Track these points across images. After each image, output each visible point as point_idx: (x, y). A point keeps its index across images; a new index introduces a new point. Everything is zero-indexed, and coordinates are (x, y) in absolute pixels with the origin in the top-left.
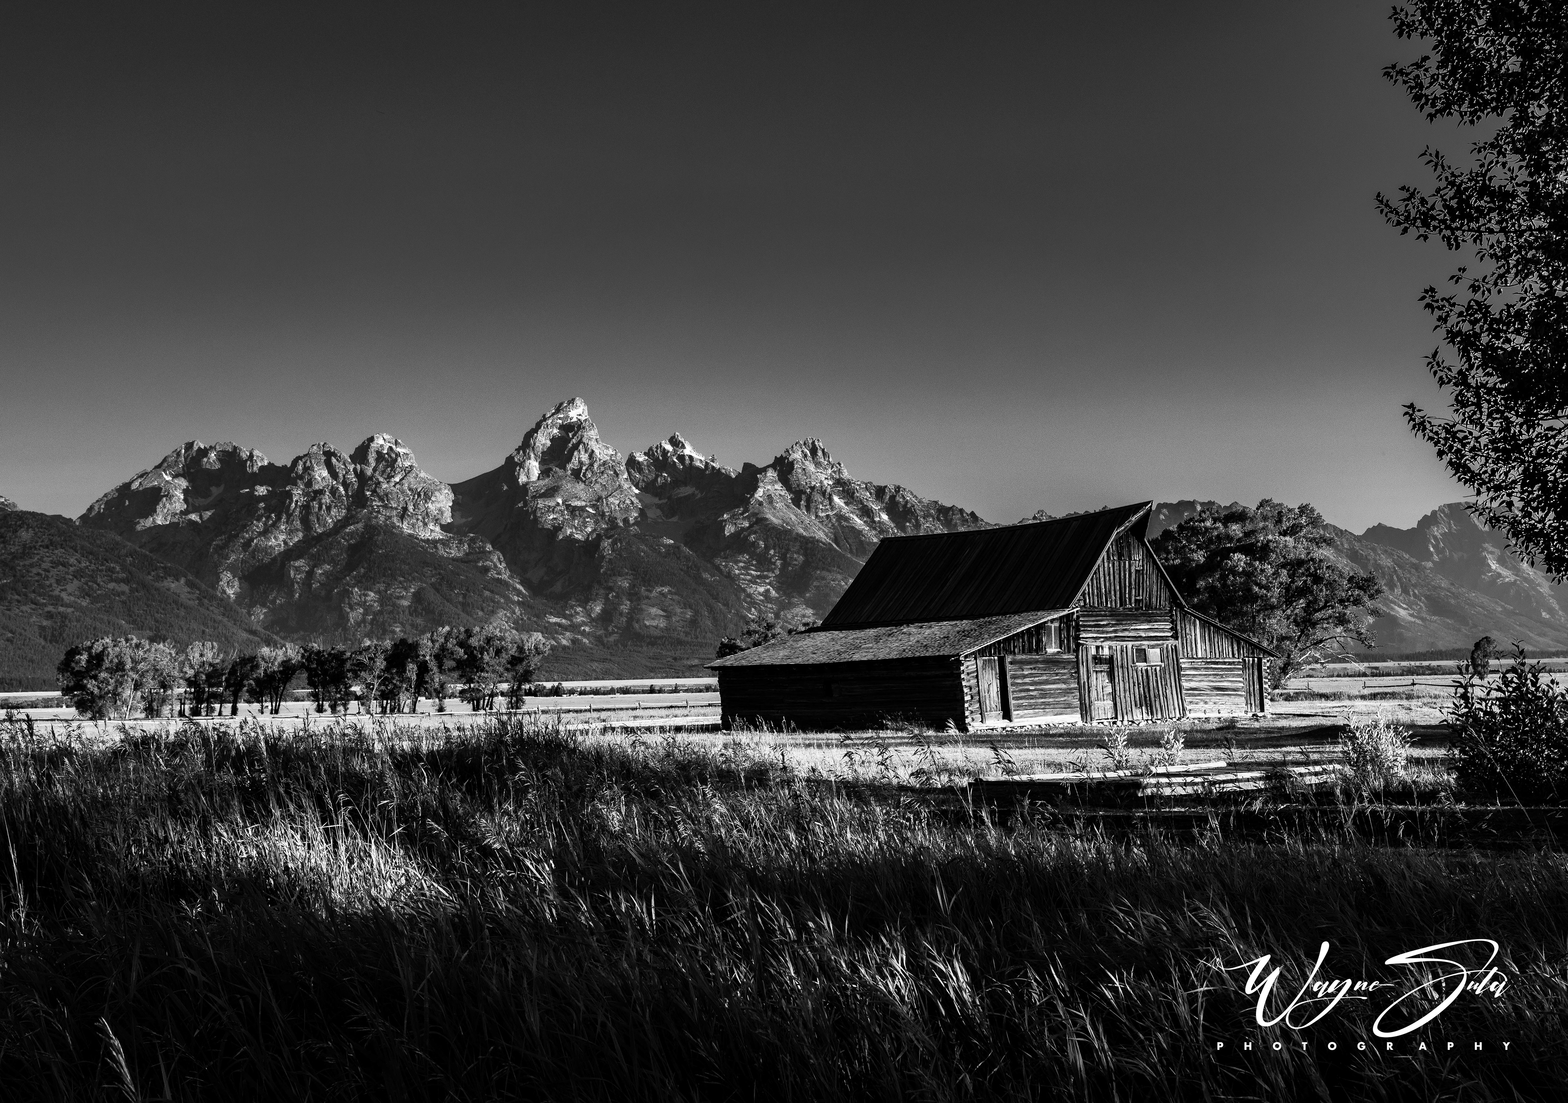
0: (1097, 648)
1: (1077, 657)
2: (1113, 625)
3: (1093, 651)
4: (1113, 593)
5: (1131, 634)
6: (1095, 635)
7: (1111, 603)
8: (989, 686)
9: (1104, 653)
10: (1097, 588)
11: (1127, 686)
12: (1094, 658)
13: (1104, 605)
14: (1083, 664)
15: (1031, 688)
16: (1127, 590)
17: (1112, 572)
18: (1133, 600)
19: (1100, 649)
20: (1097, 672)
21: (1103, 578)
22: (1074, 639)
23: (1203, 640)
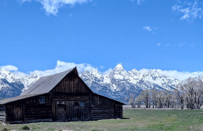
0: (60, 102)
1: (52, 105)
2: (67, 97)
3: (58, 103)
4: (67, 89)
5: (73, 99)
6: (60, 99)
7: (66, 91)
8: (17, 112)
9: (63, 104)
10: (61, 88)
11: (71, 112)
12: (58, 105)
13: (63, 92)
14: (54, 106)
15: (33, 112)
16: (73, 88)
17: (67, 84)
18: (75, 90)
19: (61, 103)
20: (60, 108)
21: (63, 85)
22: (50, 100)
23: (100, 100)
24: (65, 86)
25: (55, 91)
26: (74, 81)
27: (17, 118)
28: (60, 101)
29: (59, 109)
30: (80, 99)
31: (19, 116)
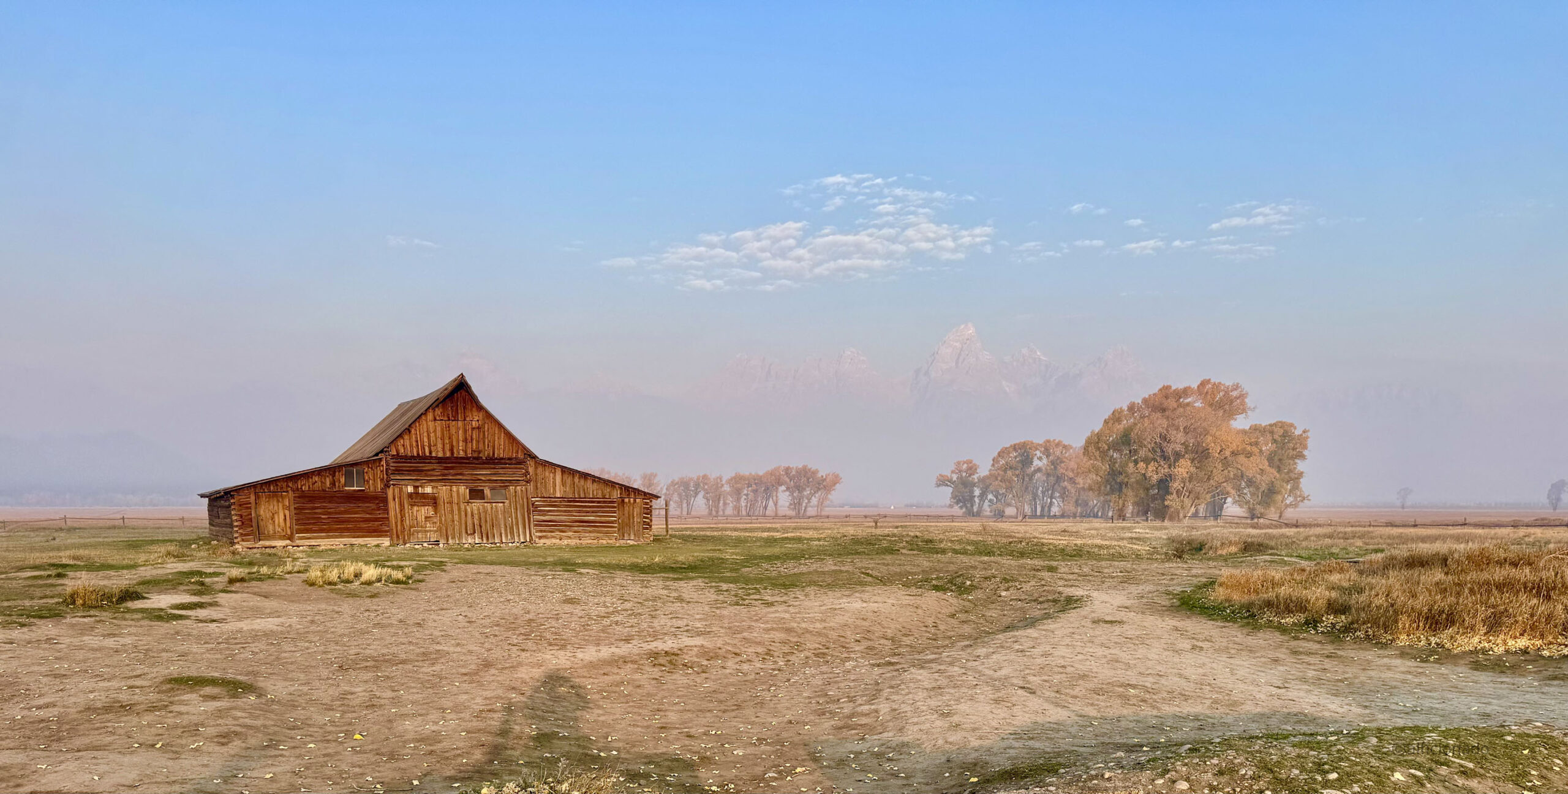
0: (416, 487)
1: (386, 494)
2: (440, 471)
3: (410, 489)
5: (465, 478)
7: (437, 453)
8: (273, 514)
9: (426, 492)
10: (417, 441)
11: (456, 517)
12: (410, 495)
13: (428, 454)
14: (394, 499)
15: (323, 517)
16: (461, 444)
17: (438, 429)
18: (469, 451)
19: (420, 488)
20: (418, 506)
21: (425, 434)
22: (382, 480)
23: (563, 484)
24: (432, 435)
25: (397, 450)
26: (465, 420)
27: (271, 532)
28: (417, 484)
29: (415, 508)
30: (488, 478)
31: (279, 526)
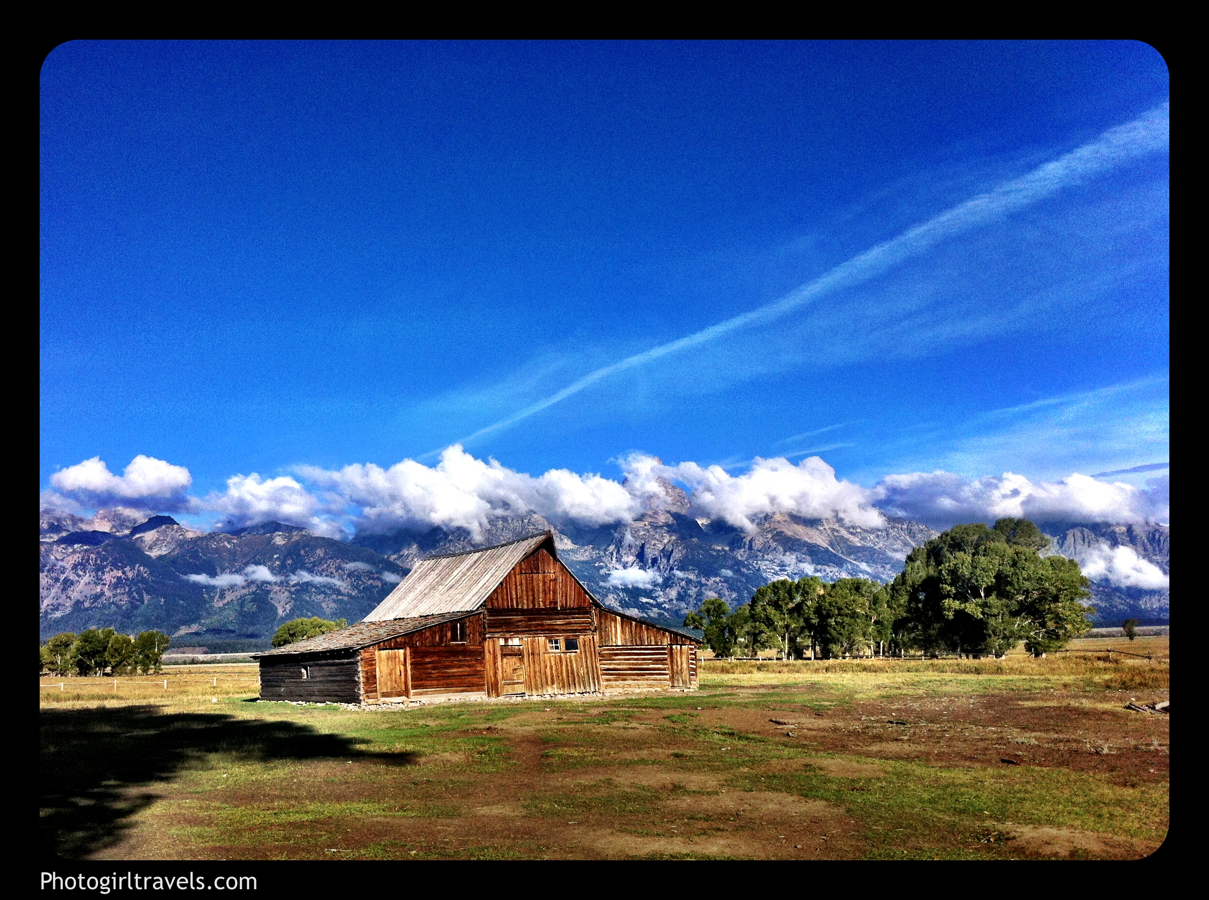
0: (506, 640)
1: (483, 648)
3: (502, 641)
5: (544, 628)
6: (506, 629)
7: (522, 606)
8: (391, 670)
9: (514, 643)
10: (507, 595)
11: (539, 668)
12: (502, 647)
13: (515, 606)
14: (489, 652)
15: (433, 671)
16: (541, 595)
17: (524, 582)
18: (548, 602)
19: (510, 640)
20: (507, 658)
21: (514, 588)
22: (480, 633)
23: (623, 632)
24: (519, 587)
25: (492, 604)
26: (544, 571)
28: (508, 635)
29: (505, 660)
30: (562, 628)
31: (396, 682)
